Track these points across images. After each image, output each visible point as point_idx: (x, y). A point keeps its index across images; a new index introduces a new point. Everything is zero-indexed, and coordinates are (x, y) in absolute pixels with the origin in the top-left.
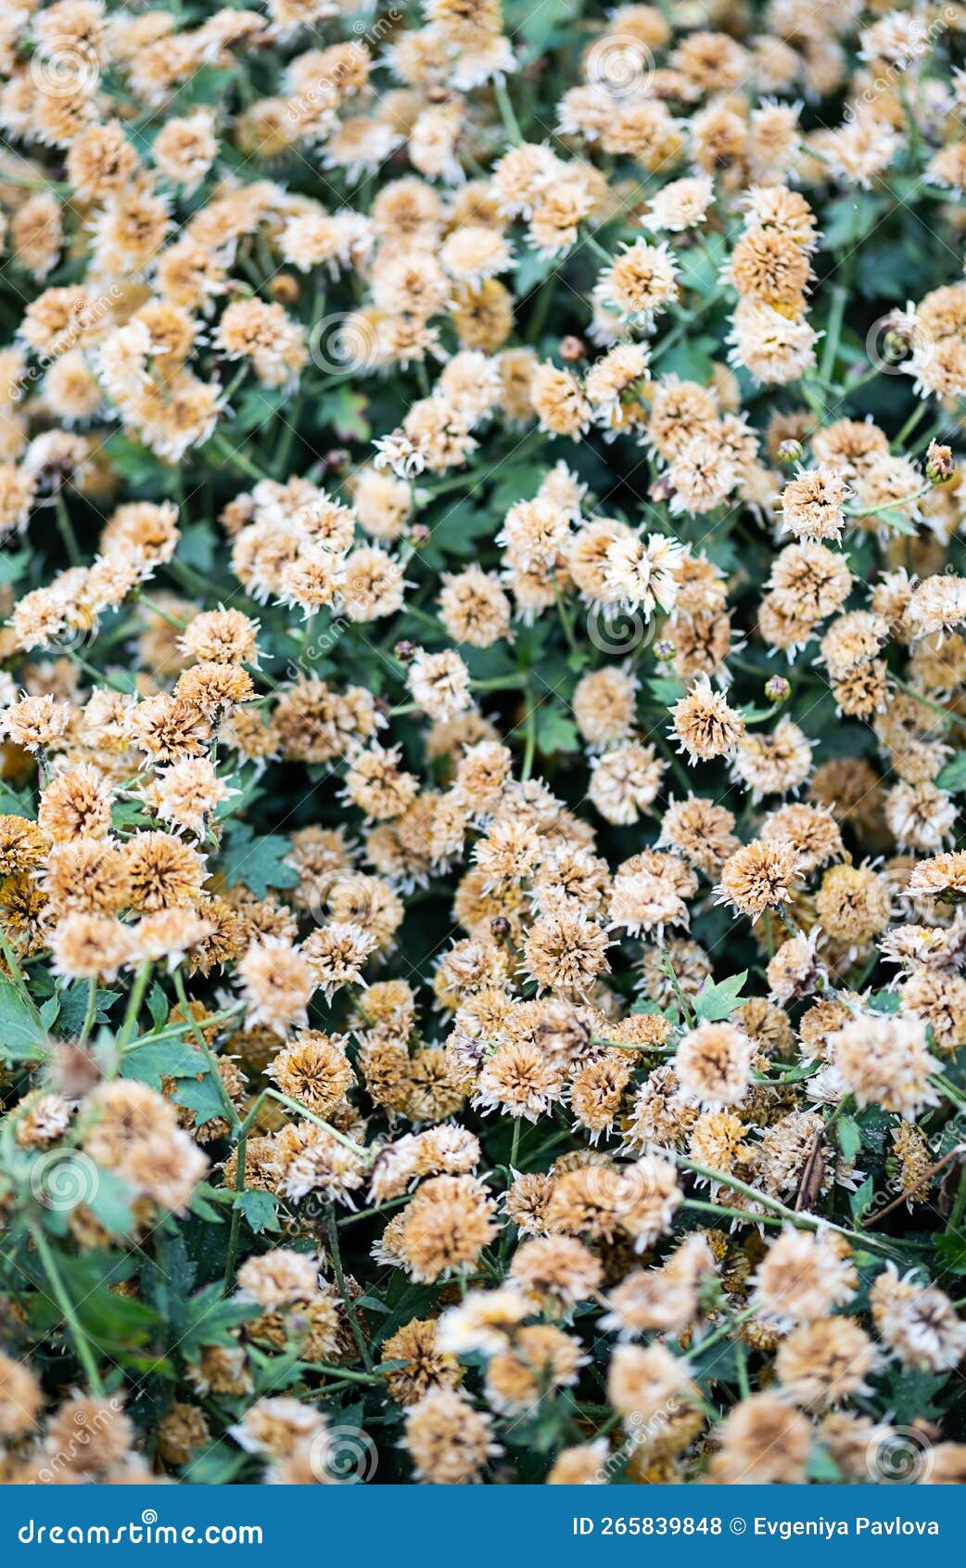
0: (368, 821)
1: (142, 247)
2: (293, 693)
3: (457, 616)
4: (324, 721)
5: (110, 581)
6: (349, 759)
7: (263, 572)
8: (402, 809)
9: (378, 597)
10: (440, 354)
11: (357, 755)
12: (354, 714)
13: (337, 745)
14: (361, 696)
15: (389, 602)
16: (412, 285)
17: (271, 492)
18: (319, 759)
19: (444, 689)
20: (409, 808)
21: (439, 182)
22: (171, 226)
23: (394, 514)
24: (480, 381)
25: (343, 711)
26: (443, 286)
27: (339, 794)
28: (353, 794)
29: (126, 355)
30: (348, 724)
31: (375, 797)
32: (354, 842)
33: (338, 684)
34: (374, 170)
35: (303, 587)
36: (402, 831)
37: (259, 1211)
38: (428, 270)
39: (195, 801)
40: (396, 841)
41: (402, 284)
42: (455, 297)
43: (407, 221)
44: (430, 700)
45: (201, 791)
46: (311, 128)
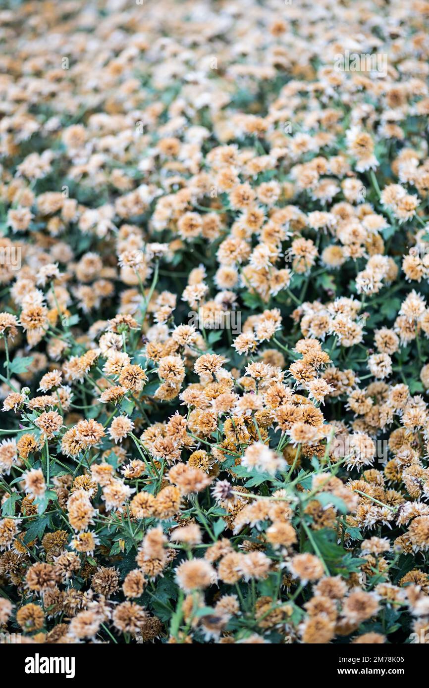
0: (356, 415)
1: (256, 225)
2: (326, 372)
3: (381, 344)
4: (338, 381)
5: (266, 331)
6: (348, 393)
7: (314, 329)
8: (368, 410)
9: (354, 337)
10: (366, 257)
11: (351, 392)
12: (348, 379)
13: (342, 389)
14: (350, 372)
15: (358, 339)
16: (355, 233)
17: (308, 306)
18: (336, 395)
19: (383, 366)
20: (371, 410)
21: (355, 204)
22: (265, 218)
23: (354, 311)
24: (382, 264)
25: (344, 377)
26: (365, 233)
27: (346, 406)
28: (351, 405)
29: (263, 256)
30: (346, 382)
31: (359, 406)
32: (348, 426)
33: (341, 368)
34: (330, 200)
35: (338, 328)
36: (367, 419)
37: (354, 533)
38: (360, 228)
39: (321, 392)
40: (365, 423)
41: (352, 233)
42: (369, 237)
43: (343, 216)
44: (378, 371)
45: (323, 389)
46: (309, 186)
